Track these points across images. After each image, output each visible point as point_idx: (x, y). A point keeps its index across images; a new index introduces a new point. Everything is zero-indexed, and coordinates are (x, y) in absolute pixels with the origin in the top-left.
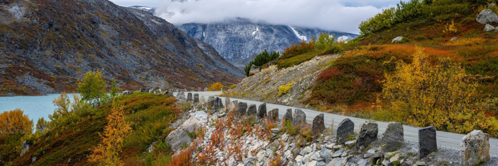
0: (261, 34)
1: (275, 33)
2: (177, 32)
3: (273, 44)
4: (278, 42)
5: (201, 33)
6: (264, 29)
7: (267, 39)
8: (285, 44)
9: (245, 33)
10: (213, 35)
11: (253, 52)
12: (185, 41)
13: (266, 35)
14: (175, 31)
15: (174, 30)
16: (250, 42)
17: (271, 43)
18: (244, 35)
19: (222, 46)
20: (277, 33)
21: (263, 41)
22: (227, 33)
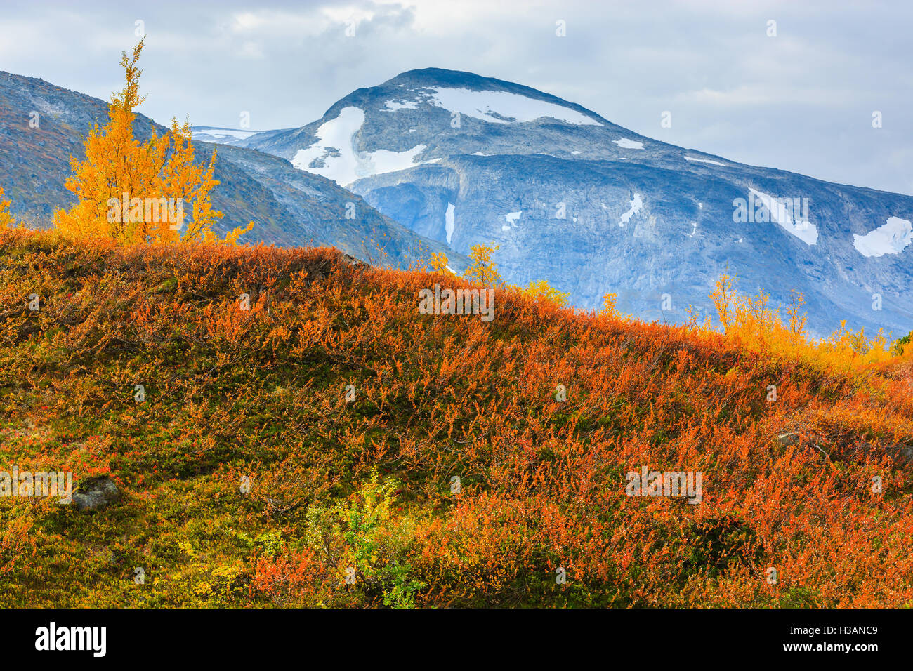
0: (652, 220)
1: (701, 216)
2: (377, 222)
3: (697, 255)
4: (714, 247)
5: (437, 221)
6: (661, 203)
7: (674, 237)
8: (739, 254)
9: (596, 217)
10: (479, 227)
11: (625, 284)
12: (404, 251)
13: (669, 225)
14: (369, 220)
15: (367, 215)
16: (615, 249)
17: (688, 253)
18: (592, 226)
19: (515, 265)
20: (709, 217)
21: (660, 244)
22: (532, 218)
